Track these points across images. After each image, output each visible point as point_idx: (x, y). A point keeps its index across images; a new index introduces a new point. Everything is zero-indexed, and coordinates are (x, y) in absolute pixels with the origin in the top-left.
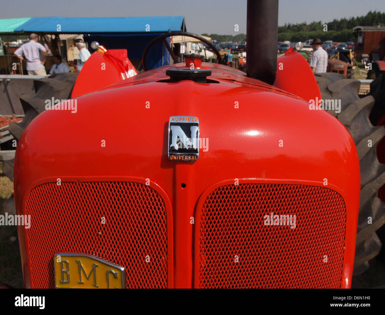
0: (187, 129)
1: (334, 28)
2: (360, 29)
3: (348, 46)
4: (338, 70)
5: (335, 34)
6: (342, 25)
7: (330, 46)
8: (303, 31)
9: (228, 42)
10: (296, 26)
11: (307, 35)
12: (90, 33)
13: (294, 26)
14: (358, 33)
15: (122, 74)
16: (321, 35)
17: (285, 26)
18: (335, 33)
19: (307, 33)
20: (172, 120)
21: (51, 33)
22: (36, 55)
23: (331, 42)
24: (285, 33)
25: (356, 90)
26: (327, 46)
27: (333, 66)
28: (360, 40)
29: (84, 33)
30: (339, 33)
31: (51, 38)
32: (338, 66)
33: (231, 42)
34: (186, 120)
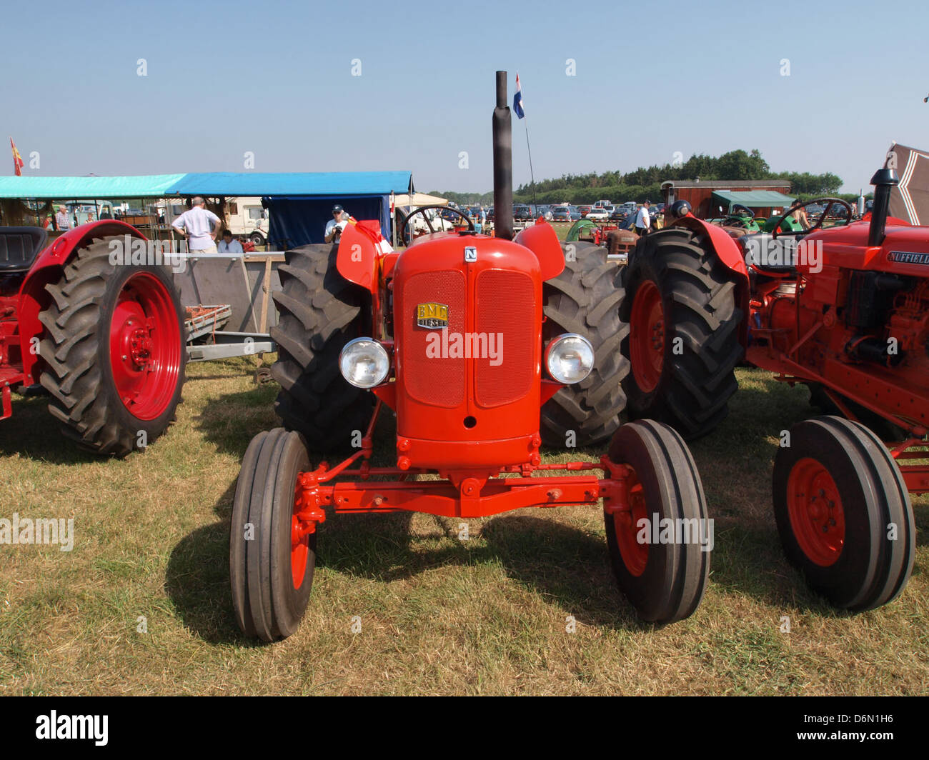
0: (472, 250)
1: (639, 181)
2: (671, 185)
3: (660, 210)
4: (627, 244)
5: (641, 191)
6: (652, 177)
7: (632, 210)
8: (592, 186)
9: (473, 204)
10: (580, 179)
11: (599, 193)
12: (271, 196)
13: (577, 178)
14: (667, 191)
15: (376, 244)
16: (620, 193)
17: (563, 179)
18: (640, 189)
19: (598, 188)
20: (466, 248)
21: (215, 196)
22: (206, 228)
23: (634, 203)
24: (564, 190)
25: (603, 257)
26: (626, 211)
27: (620, 239)
28: (671, 201)
29: (262, 196)
30: (648, 189)
31: (215, 203)
32: (628, 238)
33: (478, 204)
34: (471, 248)
